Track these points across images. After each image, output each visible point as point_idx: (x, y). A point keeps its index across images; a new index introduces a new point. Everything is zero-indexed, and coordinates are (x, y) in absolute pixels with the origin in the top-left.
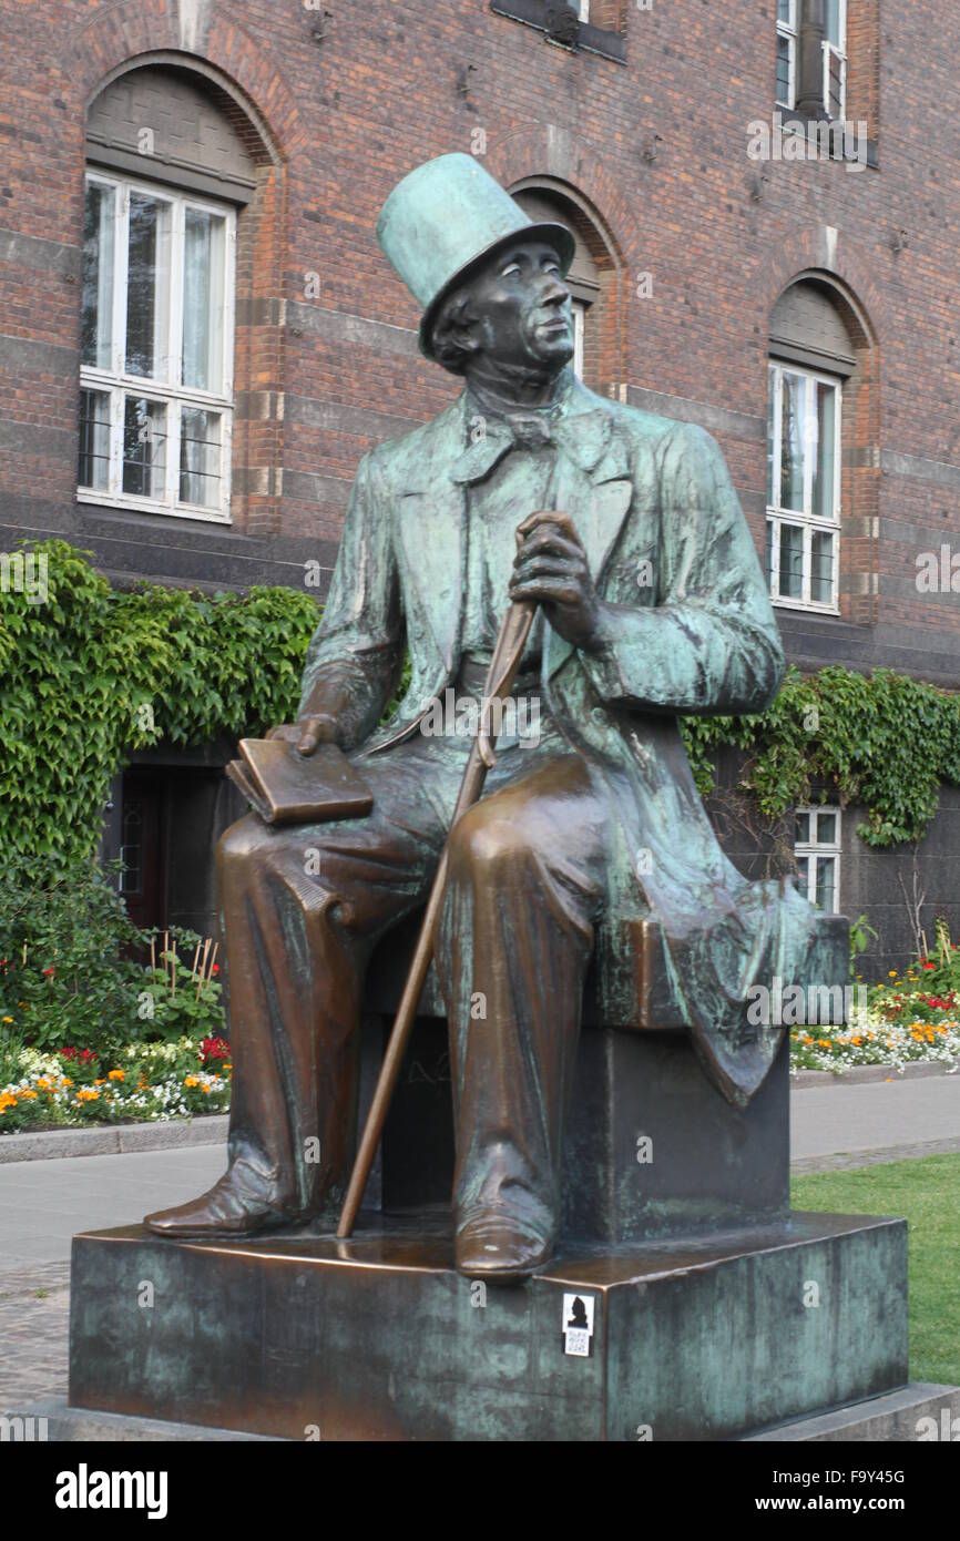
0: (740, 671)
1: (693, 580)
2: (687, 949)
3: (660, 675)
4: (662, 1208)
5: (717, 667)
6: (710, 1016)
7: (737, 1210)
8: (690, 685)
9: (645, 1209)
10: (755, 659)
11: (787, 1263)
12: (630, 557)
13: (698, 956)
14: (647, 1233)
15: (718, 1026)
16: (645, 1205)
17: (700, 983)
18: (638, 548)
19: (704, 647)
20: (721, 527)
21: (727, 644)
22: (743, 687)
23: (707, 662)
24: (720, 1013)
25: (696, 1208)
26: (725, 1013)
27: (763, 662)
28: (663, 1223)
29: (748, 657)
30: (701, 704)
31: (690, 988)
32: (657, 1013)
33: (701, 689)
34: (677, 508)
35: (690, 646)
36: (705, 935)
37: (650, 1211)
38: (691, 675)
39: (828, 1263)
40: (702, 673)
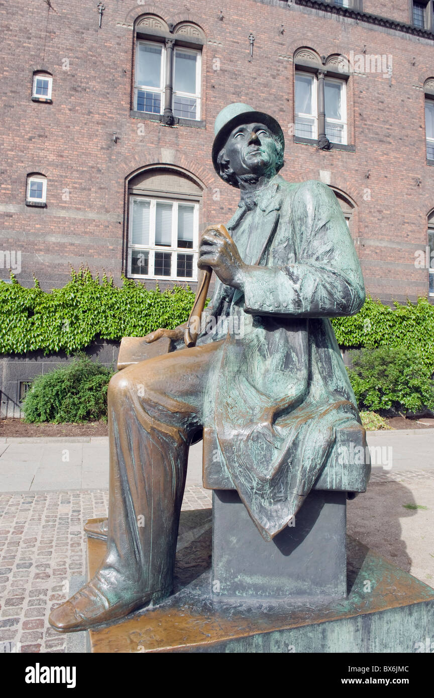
0: (323, 293)
1: (306, 251)
2: (232, 446)
3: (271, 298)
4: (248, 580)
5: (308, 291)
6: (248, 485)
7: (305, 585)
8: (290, 301)
9: (236, 580)
10: (334, 287)
11: (310, 635)
12: (278, 245)
13: (239, 450)
14: (237, 593)
15: (254, 491)
16: (237, 577)
17: (240, 466)
18: (281, 240)
19: (299, 282)
20: (321, 224)
21: (315, 280)
22: (327, 301)
23: (301, 289)
24: (254, 484)
25: (274, 582)
26: (258, 484)
27: (340, 288)
28: (249, 588)
29: (328, 286)
30: (300, 311)
31: (233, 468)
32: (212, 481)
33: (298, 303)
34: (300, 219)
35: (291, 282)
36: (245, 438)
37: (240, 581)
38: (291, 296)
39: (357, 630)
40: (298, 295)
